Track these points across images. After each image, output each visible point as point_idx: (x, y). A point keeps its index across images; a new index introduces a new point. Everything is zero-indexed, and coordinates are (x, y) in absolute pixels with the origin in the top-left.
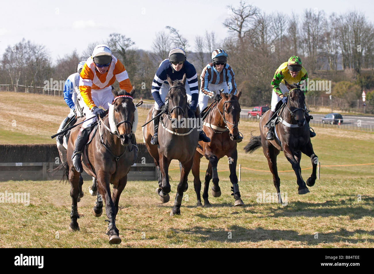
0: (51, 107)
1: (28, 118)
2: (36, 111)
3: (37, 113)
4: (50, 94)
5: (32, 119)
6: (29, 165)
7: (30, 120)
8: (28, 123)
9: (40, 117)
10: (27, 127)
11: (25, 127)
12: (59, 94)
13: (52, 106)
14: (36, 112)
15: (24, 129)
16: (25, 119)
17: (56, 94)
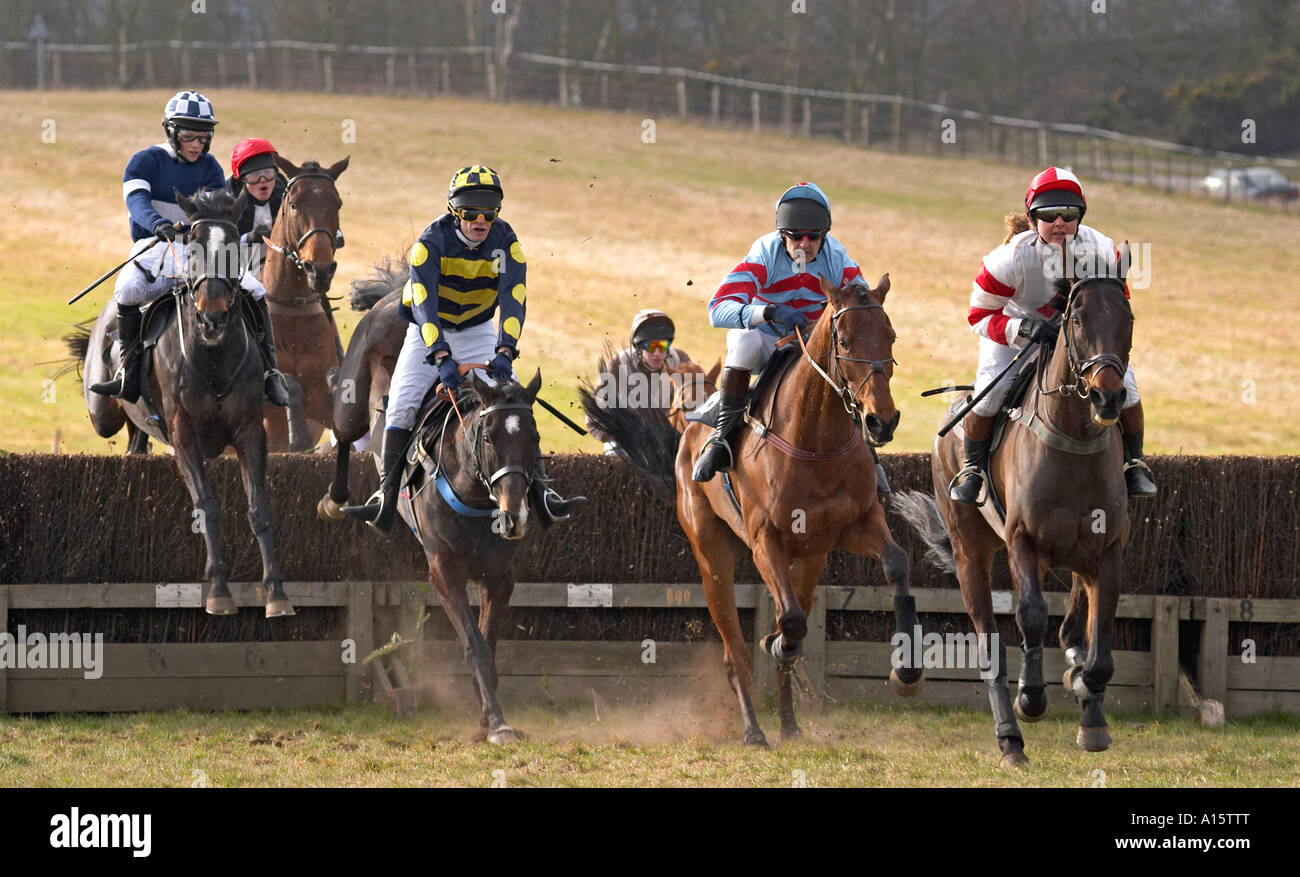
0: (733, 205)
1: (581, 275)
2: (632, 227)
3: (636, 241)
4: (723, 114)
5: (607, 279)
6: (658, 604)
7: (593, 290)
8: (580, 307)
9: (661, 271)
10: (575, 334)
11: (558, 334)
12: (787, 114)
13: (736, 195)
14: (636, 234)
15: (553, 346)
16: (560, 283)
17: (763, 118)
